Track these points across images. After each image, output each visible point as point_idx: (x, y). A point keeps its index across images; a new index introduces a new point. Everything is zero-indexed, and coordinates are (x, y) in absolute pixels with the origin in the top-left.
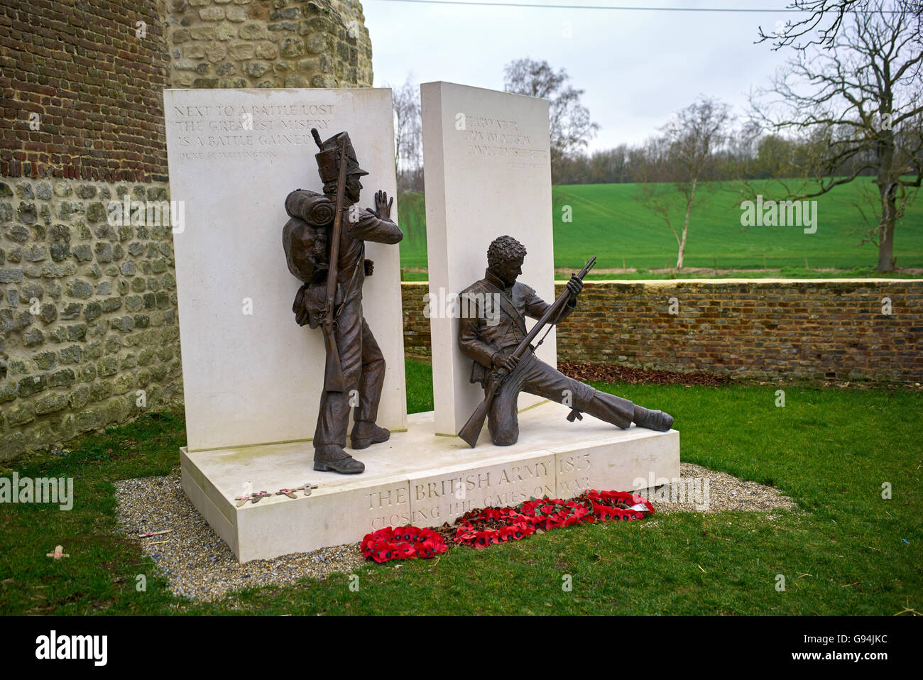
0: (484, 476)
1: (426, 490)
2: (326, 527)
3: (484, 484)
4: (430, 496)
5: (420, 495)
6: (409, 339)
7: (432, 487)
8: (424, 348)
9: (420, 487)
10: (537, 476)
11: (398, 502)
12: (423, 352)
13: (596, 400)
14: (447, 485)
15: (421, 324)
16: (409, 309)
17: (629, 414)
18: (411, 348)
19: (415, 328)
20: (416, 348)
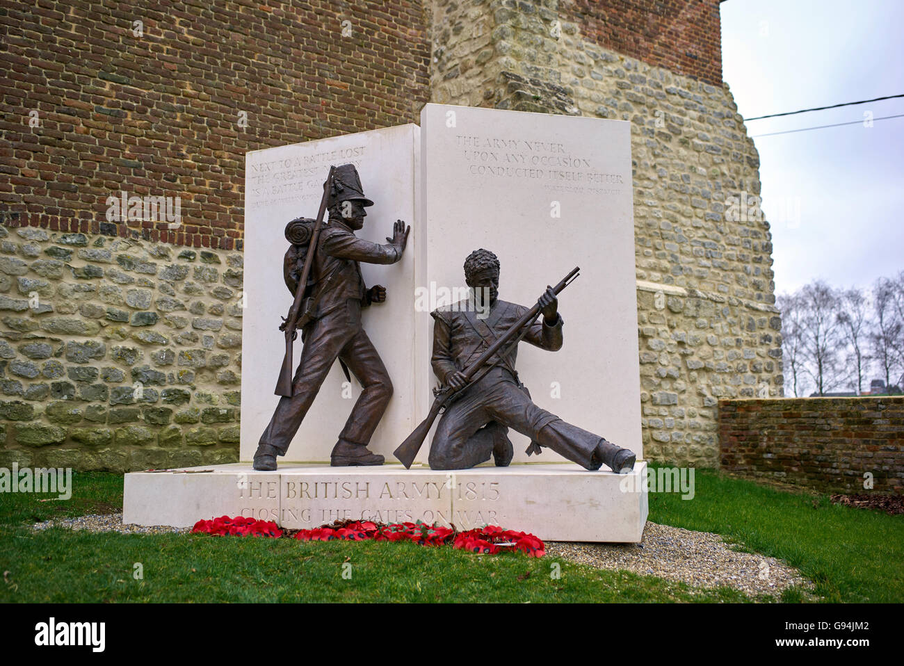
0: (362, 486)
1: (298, 489)
2: (198, 506)
3: (362, 494)
4: (301, 496)
5: (292, 493)
6: (769, 462)
7: (304, 487)
8: (784, 473)
9: (291, 485)
10: (428, 497)
11: (268, 496)
12: (783, 479)
13: (549, 430)
14: (321, 488)
15: (780, 445)
16: (769, 428)
17: (585, 450)
18: (770, 473)
19: (774, 449)
20: (776, 474)
